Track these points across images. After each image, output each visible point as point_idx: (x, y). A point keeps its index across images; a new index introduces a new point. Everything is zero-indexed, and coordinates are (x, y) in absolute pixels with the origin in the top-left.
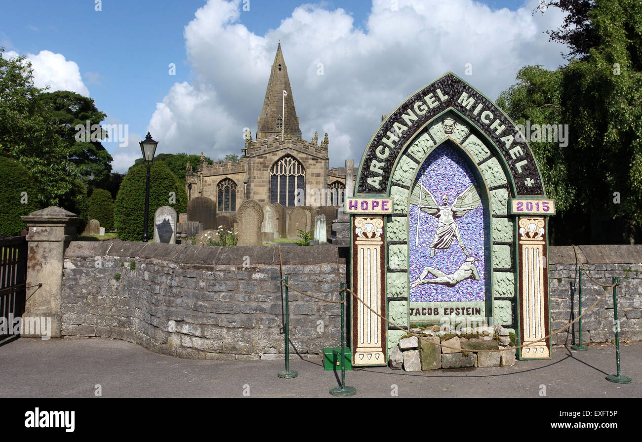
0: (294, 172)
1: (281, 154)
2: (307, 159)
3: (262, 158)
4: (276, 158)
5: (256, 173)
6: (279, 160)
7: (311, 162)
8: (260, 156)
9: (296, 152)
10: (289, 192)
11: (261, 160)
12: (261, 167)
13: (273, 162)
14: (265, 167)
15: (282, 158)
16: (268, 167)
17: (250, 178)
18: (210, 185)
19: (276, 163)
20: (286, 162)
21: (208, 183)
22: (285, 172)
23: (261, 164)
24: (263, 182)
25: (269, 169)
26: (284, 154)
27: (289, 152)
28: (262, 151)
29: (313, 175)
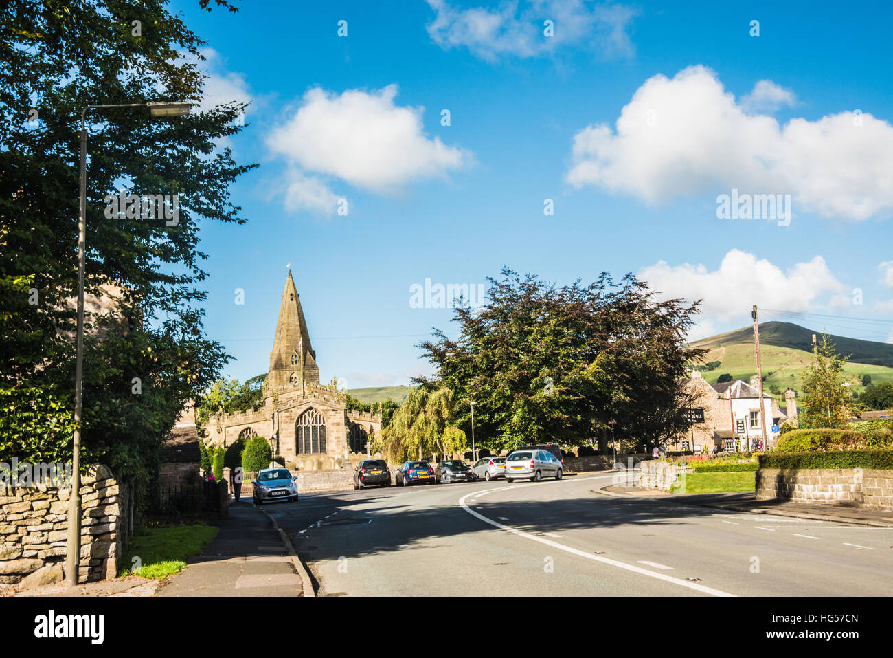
0: (316, 423)
1: (304, 408)
2: (328, 410)
3: (288, 412)
4: (300, 412)
5: (283, 426)
6: (303, 413)
7: (331, 413)
8: (286, 410)
9: (317, 405)
10: (313, 441)
11: (288, 414)
12: (287, 420)
13: (298, 415)
14: (291, 419)
15: (305, 411)
16: (293, 419)
17: (278, 430)
18: (232, 435)
19: (301, 417)
20: (309, 414)
21: (230, 433)
22: (309, 423)
23: (287, 417)
24: (290, 433)
25: (295, 421)
26: (307, 407)
27: (311, 405)
28: (288, 406)
29: (333, 424)
